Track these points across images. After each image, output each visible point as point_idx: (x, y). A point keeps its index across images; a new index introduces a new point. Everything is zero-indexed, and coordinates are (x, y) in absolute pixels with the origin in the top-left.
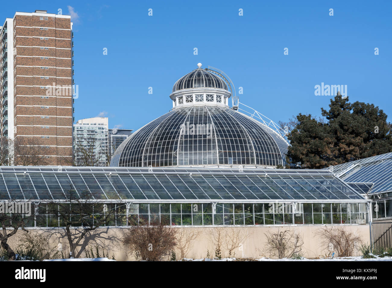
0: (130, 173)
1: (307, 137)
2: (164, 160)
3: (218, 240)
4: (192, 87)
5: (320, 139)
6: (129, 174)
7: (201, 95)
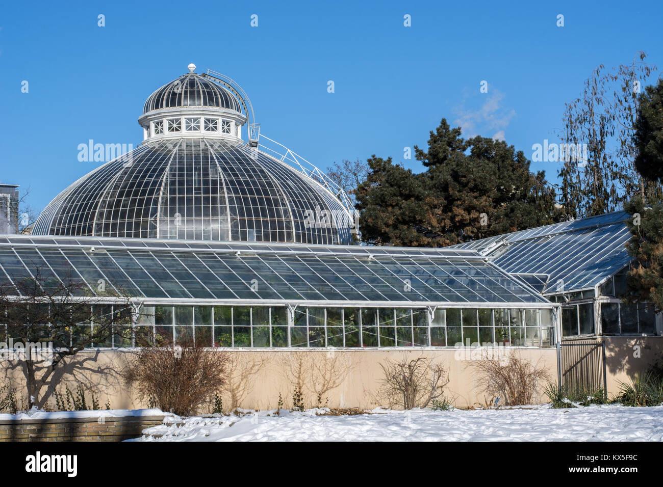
0: (128, 249)
1: (395, 195)
2: (133, 231)
3: (297, 376)
4: (180, 104)
5: (418, 198)
6: (126, 251)
7: (195, 119)
